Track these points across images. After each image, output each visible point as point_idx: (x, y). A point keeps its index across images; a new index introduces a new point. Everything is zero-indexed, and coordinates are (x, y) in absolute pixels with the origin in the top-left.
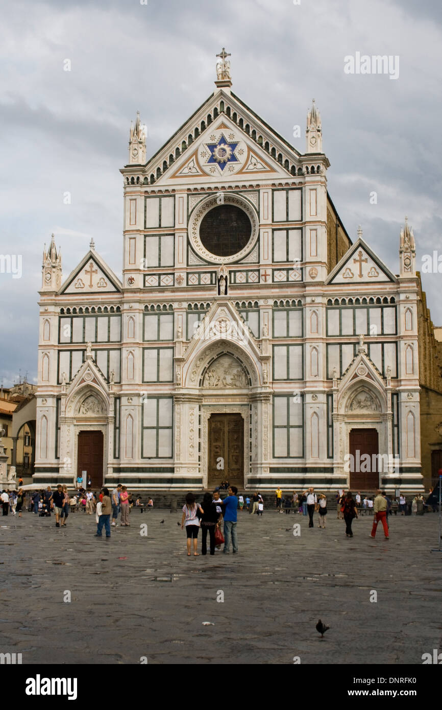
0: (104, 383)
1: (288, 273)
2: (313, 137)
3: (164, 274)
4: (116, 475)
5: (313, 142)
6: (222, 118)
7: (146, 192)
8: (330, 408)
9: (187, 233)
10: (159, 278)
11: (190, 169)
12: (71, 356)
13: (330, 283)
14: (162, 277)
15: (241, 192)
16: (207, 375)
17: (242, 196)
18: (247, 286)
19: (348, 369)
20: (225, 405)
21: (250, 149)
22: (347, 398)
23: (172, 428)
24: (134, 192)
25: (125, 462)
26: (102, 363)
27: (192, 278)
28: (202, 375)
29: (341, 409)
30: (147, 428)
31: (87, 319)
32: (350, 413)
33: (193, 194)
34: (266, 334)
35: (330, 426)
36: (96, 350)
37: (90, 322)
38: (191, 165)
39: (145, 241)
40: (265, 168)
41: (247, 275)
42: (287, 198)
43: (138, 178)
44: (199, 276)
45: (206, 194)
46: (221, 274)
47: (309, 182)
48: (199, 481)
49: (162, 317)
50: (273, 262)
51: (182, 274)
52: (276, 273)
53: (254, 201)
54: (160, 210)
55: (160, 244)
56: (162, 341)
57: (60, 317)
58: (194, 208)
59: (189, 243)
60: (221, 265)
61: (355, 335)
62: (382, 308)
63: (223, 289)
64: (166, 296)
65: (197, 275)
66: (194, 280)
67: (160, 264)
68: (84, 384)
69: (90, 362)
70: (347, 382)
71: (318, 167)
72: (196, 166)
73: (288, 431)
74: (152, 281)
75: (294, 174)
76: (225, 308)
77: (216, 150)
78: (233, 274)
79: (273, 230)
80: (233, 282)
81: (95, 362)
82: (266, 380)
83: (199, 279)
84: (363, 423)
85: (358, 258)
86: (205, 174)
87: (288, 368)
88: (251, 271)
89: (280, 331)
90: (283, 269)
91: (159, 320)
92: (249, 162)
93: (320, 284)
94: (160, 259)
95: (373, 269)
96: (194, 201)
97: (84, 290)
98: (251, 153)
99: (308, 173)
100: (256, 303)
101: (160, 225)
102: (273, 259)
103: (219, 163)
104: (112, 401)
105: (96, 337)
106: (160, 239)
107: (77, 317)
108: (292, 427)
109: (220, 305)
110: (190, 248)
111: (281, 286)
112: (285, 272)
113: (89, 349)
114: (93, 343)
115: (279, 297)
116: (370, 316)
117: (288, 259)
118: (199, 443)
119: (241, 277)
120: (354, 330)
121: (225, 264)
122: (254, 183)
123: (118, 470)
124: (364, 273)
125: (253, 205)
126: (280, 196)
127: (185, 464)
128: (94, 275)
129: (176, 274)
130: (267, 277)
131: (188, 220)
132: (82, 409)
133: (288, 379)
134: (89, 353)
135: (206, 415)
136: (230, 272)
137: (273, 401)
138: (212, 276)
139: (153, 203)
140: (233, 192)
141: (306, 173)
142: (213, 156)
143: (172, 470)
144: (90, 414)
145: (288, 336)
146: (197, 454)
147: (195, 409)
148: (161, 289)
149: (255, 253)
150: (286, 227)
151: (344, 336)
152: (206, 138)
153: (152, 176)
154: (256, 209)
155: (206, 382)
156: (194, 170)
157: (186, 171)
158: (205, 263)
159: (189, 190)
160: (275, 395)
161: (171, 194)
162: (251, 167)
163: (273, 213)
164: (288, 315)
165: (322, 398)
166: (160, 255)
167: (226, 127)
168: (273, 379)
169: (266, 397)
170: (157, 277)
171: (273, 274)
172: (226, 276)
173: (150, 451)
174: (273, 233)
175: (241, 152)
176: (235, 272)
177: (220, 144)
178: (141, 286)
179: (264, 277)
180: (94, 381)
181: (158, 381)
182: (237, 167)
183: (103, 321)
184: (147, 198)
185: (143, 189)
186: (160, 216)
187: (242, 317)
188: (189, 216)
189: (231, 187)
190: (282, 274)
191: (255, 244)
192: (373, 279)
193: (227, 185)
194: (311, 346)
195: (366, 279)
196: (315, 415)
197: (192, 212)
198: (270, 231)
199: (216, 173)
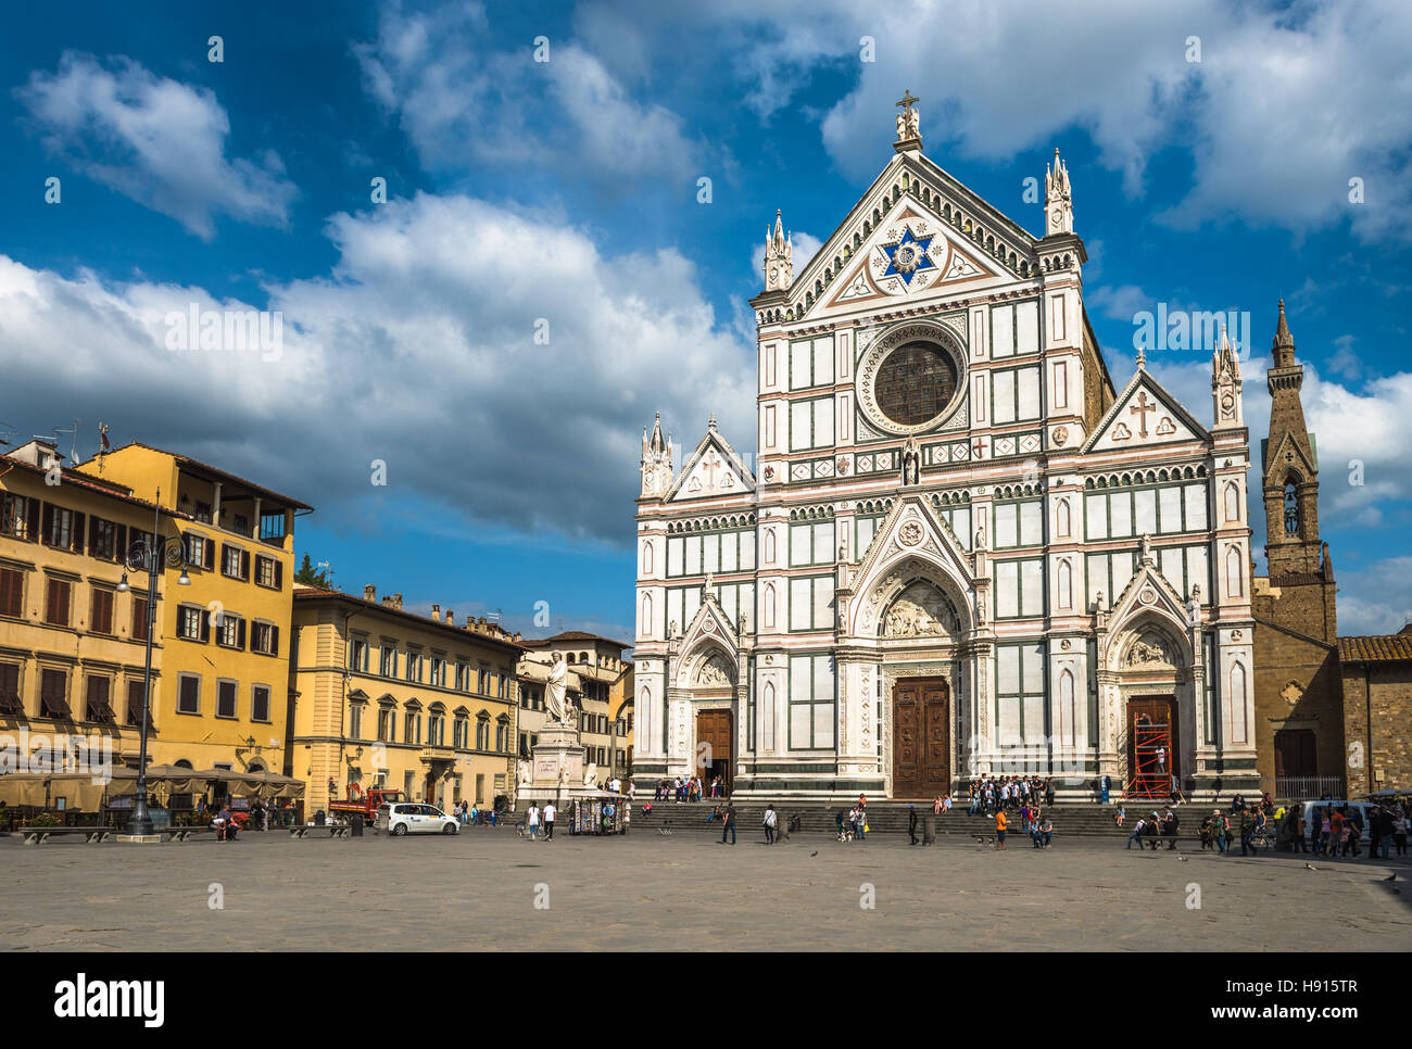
0: (731, 634)
1: (1017, 440)
2: (1057, 211)
3: (820, 459)
4: (749, 777)
5: (1057, 219)
6: (906, 202)
7: (791, 333)
8: (1093, 662)
9: (855, 391)
10: (813, 466)
11: (857, 288)
12: (684, 596)
13: (1089, 452)
14: (817, 464)
15: (939, 315)
16: (889, 618)
17: (939, 322)
18: (952, 466)
19: (1123, 595)
20: (919, 664)
21: (952, 244)
22: (1121, 643)
23: (835, 702)
24: (773, 334)
25: (762, 755)
26: (729, 604)
27: (863, 462)
28: (882, 617)
29: (1113, 661)
30: (797, 703)
31: (706, 538)
32: (1127, 669)
33: (864, 328)
34: (983, 543)
35: (1093, 691)
36: (719, 585)
37: (711, 541)
38: (859, 282)
39: (790, 410)
40: (976, 272)
41: (950, 449)
42: (1015, 318)
43: (778, 312)
44: (874, 458)
45: (885, 324)
46: (908, 450)
47: (1051, 284)
48: (879, 785)
49: (817, 528)
50: (992, 424)
51: (847, 457)
52: (997, 442)
53: (960, 328)
54: (813, 359)
55: (812, 413)
56: (818, 564)
57: (668, 538)
58: (864, 351)
59: (857, 406)
60: (908, 436)
61: (1134, 535)
62: (1182, 486)
63: (911, 473)
64: (823, 494)
65: (870, 457)
66: (866, 465)
67: (813, 444)
68: (703, 637)
69: (710, 602)
70: (1122, 616)
71: (1067, 257)
72: (866, 283)
73: (1022, 703)
74: (803, 473)
75: (1026, 276)
76: (915, 506)
77: (899, 253)
78: (927, 450)
79: (993, 372)
80: (927, 462)
81: (718, 603)
82: (982, 619)
83: (874, 463)
84: (1151, 686)
85: (1138, 405)
86: (881, 294)
87: (1020, 598)
88: (957, 442)
89: (1007, 538)
90: (1010, 435)
91: (812, 532)
92: (951, 266)
93: (1073, 451)
94: (813, 437)
95: (1166, 421)
96: (864, 339)
97: (702, 494)
98: (955, 251)
99: (1048, 270)
101: (812, 383)
102: (992, 420)
103: (903, 273)
104: (743, 661)
105: (720, 564)
106: (812, 404)
107: (692, 535)
108: (1028, 695)
109: (907, 501)
110: (858, 415)
111: (1006, 461)
112: (1013, 440)
113: (709, 583)
114: (714, 573)
115: (1002, 482)
116: (1162, 501)
117: (1017, 418)
118: (879, 725)
119: (941, 454)
120: (1134, 528)
121: (914, 435)
122: (960, 299)
123: (754, 769)
124: (1150, 429)
125: (958, 335)
126: (1003, 315)
127: (855, 758)
128: (716, 469)
129: (838, 457)
130: (983, 449)
131: (855, 371)
132: (702, 676)
133: (1020, 616)
134: (710, 590)
135: (889, 680)
136: (923, 447)
137: (996, 653)
138: (893, 456)
139: (802, 349)
140: (926, 317)
141: (1045, 270)
142: (893, 262)
143: (834, 769)
144: (714, 684)
145: (1019, 546)
146: (874, 743)
147: (871, 672)
148: (814, 483)
149: (962, 414)
150: (1013, 364)
151: (1115, 539)
152: (881, 236)
153: (800, 306)
154: (963, 341)
155: (889, 629)
156: (864, 290)
157: (851, 292)
158: (883, 437)
159: (855, 321)
160: (1000, 643)
161: (828, 331)
162: (954, 273)
163: (991, 344)
164: (1018, 510)
165: (1080, 644)
166: (813, 430)
167: (913, 213)
168: (996, 618)
169: (984, 646)
170: (809, 465)
171: (993, 445)
172: (916, 454)
173: (801, 740)
174: (992, 377)
175: (938, 251)
176: (930, 446)
177: (903, 242)
178: (786, 481)
179: (977, 451)
180: (717, 632)
181: (813, 629)
182: (932, 276)
183: (729, 539)
184: (791, 342)
185: (786, 329)
186: (812, 368)
187: (942, 518)
188: (856, 365)
189: (921, 310)
190: (1007, 444)
191: (963, 399)
192: (1166, 439)
193: (915, 307)
194: (1058, 558)
195: (1152, 439)
196: (1066, 673)
197: (861, 357)
198: (987, 373)
199: (899, 290)
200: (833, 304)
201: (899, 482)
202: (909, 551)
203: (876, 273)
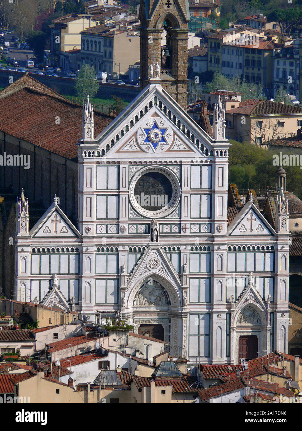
0: (67, 305)
1: (200, 226)
2: (221, 127)
3: (111, 224)
5: (221, 131)
6: (154, 109)
7: (98, 162)
8: (229, 323)
9: (129, 195)
10: (107, 227)
11: (131, 146)
12: (40, 284)
13: (230, 235)
14: (109, 226)
15: (168, 165)
18: (171, 235)
19: (240, 296)
20: (151, 318)
21: (174, 132)
24: (90, 163)
26: (64, 290)
27: (131, 228)
31: (52, 256)
32: (240, 325)
33: (133, 165)
37: (55, 258)
38: (132, 143)
39: (97, 199)
40: (186, 149)
41: (171, 227)
42: (201, 172)
43: (94, 153)
44: (137, 226)
45: (142, 165)
47: (218, 161)
49: (109, 256)
50: (190, 218)
51: (125, 226)
52: (192, 226)
53: (177, 173)
54: (107, 176)
55: (107, 202)
56: (110, 274)
57: (32, 255)
58: (133, 176)
59: (129, 202)
61: (246, 272)
62: (265, 253)
63: (155, 237)
64: (113, 241)
65: (135, 226)
66: (133, 230)
67: (107, 216)
68: (51, 305)
70: (241, 305)
71: (225, 152)
72: (135, 144)
73: (199, 339)
74: (102, 229)
75: (207, 155)
76: (155, 251)
77: (151, 133)
79: (191, 195)
80: (161, 232)
83: (136, 229)
84: (249, 332)
85: (250, 218)
86: (143, 151)
87: (199, 295)
88: (175, 224)
89: (195, 268)
90: (197, 224)
91: (107, 258)
92: (175, 144)
93: (224, 236)
94: (107, 213)
95: (260, 226)
96: (133, 170)
97: (51, 235)
98: (176, 137)
99: (218, 155)
100: (178, 248)
101: (107, 187)
102: (190, 216)
103: (153, 143)
105: (59, 270)
106: (107, 198)
107: (45, 254)
108: (201, 335)
109: (153, 249)
110: (130, 206)
111: (195, 236)
112: (198, 226)
114: (57, 274)
115: (194, 244)
116: (257, 258)
117: (200, 216)
119: (167, 228)
120: (245, 268)
121: (156, 219)
122: (178, 160)
124: (254, 228)
125: (176, 175)
126: (196, 170)
128: (58, 223)
129: (120, 225)
131: (129, 185)
133: (199, 302)
135: (137, 325)
137: (189, 318)
138: (145, 226)
139: (102, 170)
140: (162, 165)
141: (216, 155)
142: (148, 137)
145: (199, 272)
148: (108, 236)
149: (177, 212)
150: (200, 193)
151: (238, 272)
152: (143, 123)
153: (103, 151)
156: (134, 147)
157: (128, 147)
158: (141, 217)
159: (130, 162)
160: (191, 314)
161: (117, 164)
162: (176, 147)
163: (191, 182)
164: (200, 256)
165: (224, 316)
166: (107, 210)
167: (158, 116)
168: (190, 303)
169: (185, 315)
170: (105, 226)
171: (190, 227)
172: (158, 229)
174: (191, 197)
175: (169, 136)
176: (162, 224)
177: (153, 128)
178: (94, 234)
179: (184, 230)
180: (59, 303)
181: (106, 303)
182: (166, 147)
183: (64, 258)
184: (97, 166)
185: (95, 160)
186: (107, 180)
187: (168, 258)
188: (130, 182)
189: (161, 162)
190: (196, 227)
191: (178, 205)
192: (260, 233)
193: (158, 160)
194: (217, 280)
195: (255, 233)
196: (219, 328)
197: (132, 178)
198: (189, 195)
199: (150, 151)
200: (118, 151)
201: (149, 239)
202: (153, 271)
203: (141, 140)
